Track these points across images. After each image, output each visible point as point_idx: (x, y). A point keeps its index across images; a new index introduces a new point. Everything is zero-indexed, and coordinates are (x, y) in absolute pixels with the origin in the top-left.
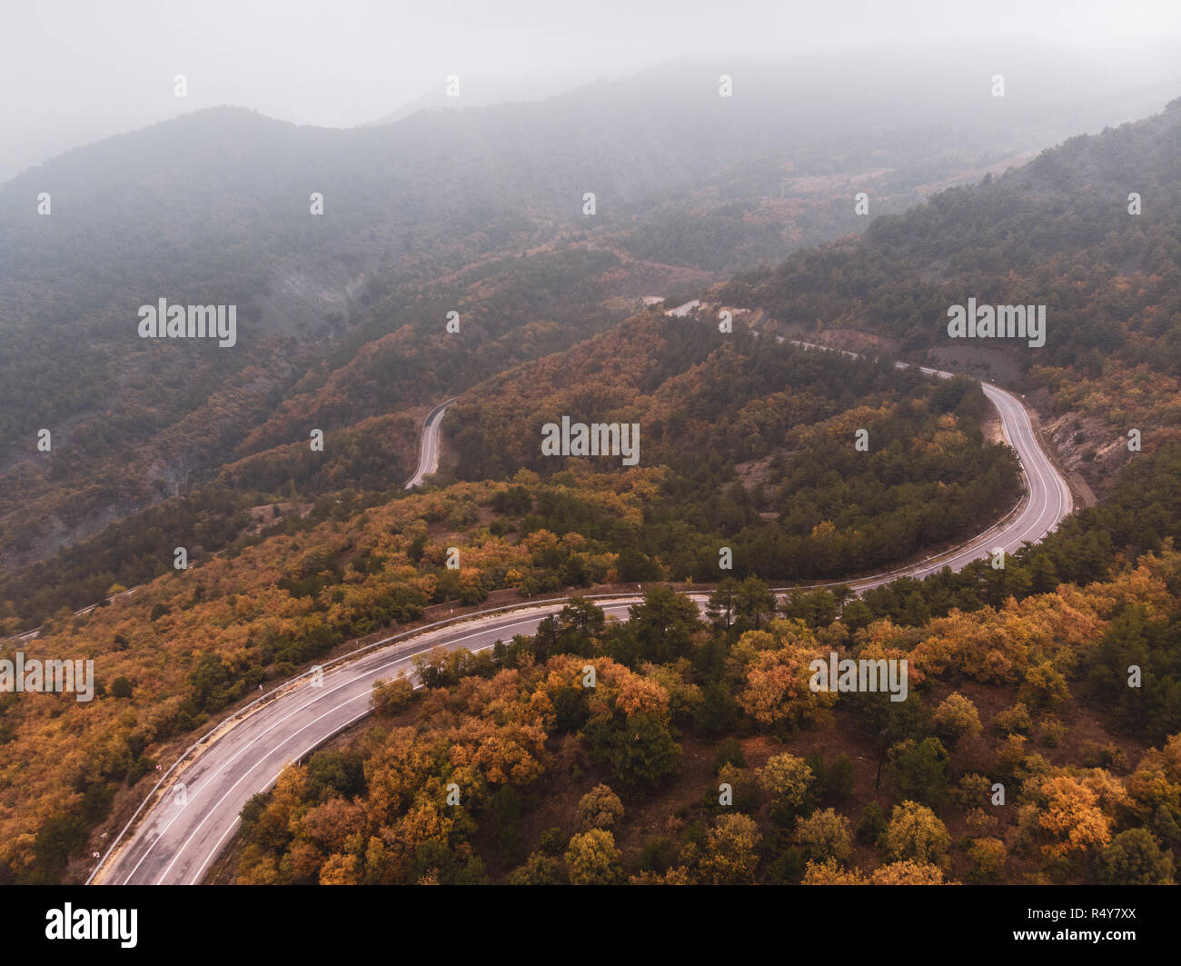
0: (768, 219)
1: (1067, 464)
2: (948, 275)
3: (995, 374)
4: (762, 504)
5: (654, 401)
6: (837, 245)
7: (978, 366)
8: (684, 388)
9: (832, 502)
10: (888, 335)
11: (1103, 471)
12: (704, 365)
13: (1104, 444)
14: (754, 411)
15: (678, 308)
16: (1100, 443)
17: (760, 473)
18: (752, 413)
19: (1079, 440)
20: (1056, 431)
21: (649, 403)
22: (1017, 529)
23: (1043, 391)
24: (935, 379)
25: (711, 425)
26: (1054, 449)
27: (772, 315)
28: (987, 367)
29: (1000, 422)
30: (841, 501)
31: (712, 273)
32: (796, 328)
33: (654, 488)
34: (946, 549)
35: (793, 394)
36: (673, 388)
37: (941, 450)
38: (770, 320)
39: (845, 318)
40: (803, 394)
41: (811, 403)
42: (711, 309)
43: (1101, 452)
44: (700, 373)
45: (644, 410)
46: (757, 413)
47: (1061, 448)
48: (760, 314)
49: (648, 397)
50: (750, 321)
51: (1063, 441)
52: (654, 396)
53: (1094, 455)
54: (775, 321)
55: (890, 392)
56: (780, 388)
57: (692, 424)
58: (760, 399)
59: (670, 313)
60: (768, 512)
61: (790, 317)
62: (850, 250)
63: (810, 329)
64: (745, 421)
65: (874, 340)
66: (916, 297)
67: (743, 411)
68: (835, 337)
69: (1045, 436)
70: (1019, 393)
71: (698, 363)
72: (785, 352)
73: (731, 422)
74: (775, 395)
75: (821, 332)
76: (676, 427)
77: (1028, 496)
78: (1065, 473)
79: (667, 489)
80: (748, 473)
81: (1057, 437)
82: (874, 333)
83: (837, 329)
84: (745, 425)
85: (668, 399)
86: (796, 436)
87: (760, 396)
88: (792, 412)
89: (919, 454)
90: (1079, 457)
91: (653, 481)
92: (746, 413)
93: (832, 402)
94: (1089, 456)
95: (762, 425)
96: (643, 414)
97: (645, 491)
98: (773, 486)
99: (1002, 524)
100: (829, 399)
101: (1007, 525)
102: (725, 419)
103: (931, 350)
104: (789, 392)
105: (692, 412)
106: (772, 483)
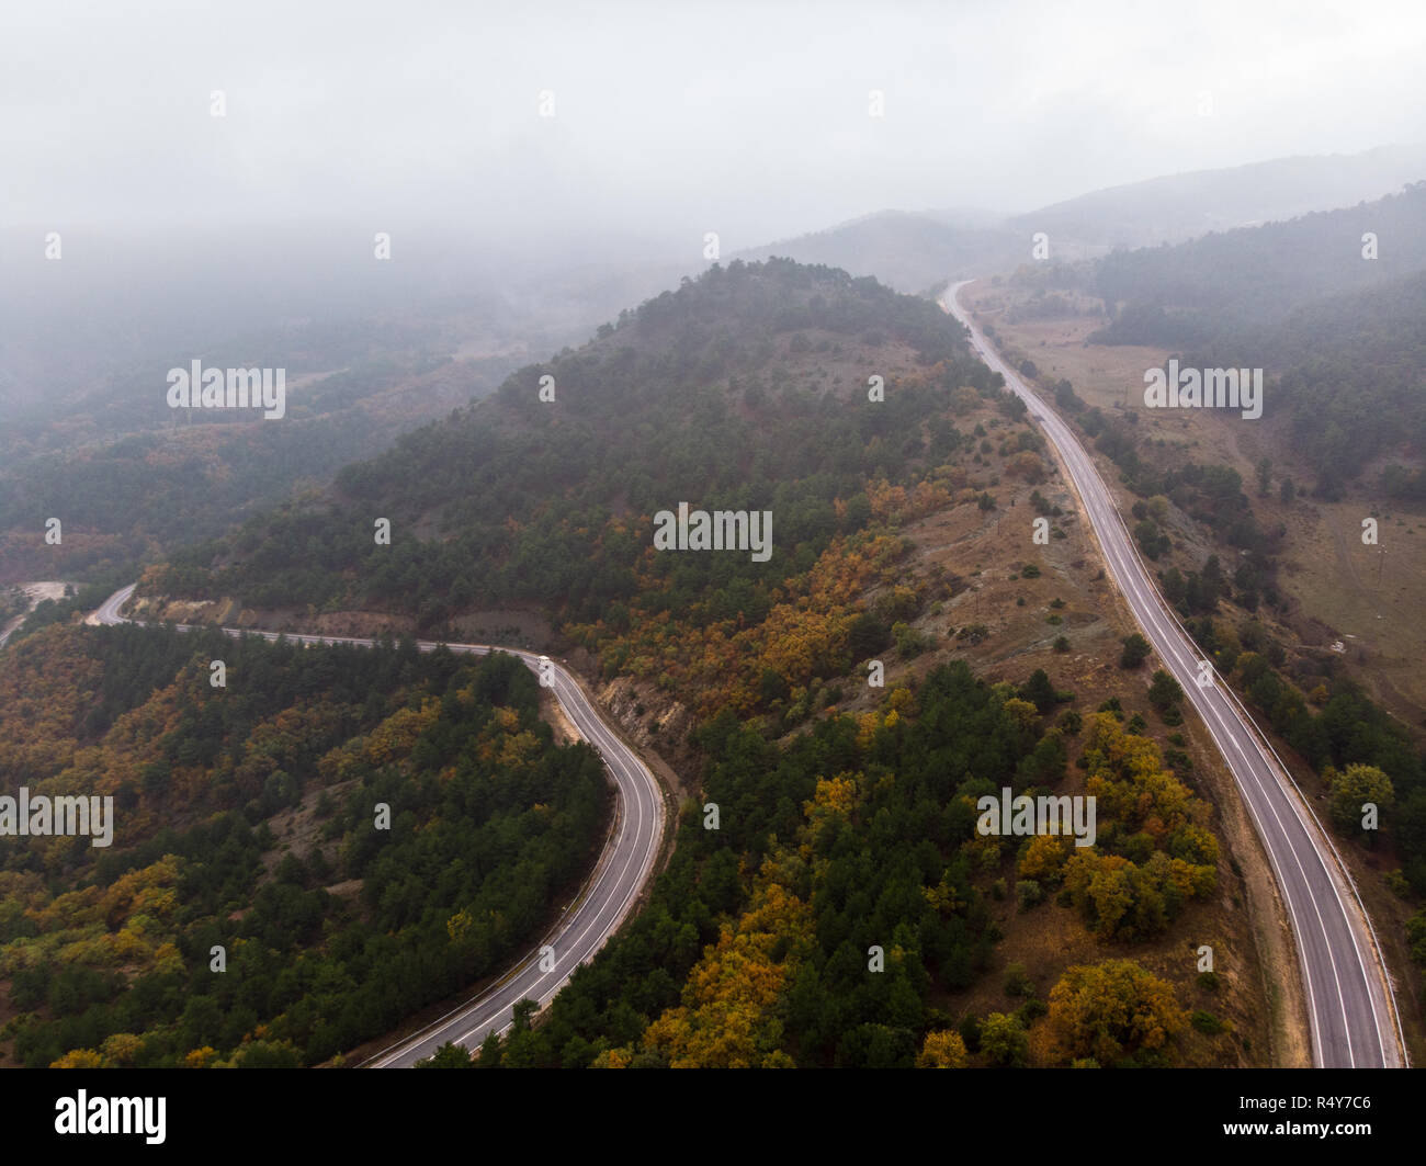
0: (181, 456)
1: (636, 740)
2: (445, 529)
3: (527, 638)
4: (327, 874)
5: (107, 753)
6: (302, 504)
7: (507, 632)
8: (152, 728)
9: (424, 857)
10: (399, 612)
11: (671, 742)
12: (171, 691)
13: (663, 713)
14: (263, 739)
15: (102, 609)
16: (659, 711)
17: (306, 829)
18: (261, 743)
19: (640, 711)
20: (613, 701)
21: (101, 759)
22: (628, 839)
23: (581, 652)
24: (470, 659)
25: (210, 772)
26: (618, 723)
27: (246, 605)
28: (517, 631)
29: (556, 701)
30: (435, 855)
31: (119, 535)
32: (280, 617)
33: (169, 896)
34: (576, 890)
35: (307, 706)
36: (134, 729)
37: (520, 761)
38: (243, 612)
39: (341, 598)
40: (321, 706)
41: (333, 713)
42: (155, 605)
43: (663, 720)
44: (169, 701)
45: (95, 771)
46: (269, 742)
47: (625, 721)
48: (228, 605)
49: (95, 750)
50: (218, 616)
51: (623, 712)
52: (106, 747)
53: (658, 725)
54: (253, 612)
55: (423, 682)
56: (287, 702)
57: (179, 776)
58: (267, 723)
59: (93, 620)
60: (337, 882)
61: (270, 604)
62: (323, 510)
63: (300, 616)
64: (257, 757)
65: (385, 620)
66: (418, 561)
67: (249, 744)
68: (335, 622)
69: (604, 709)
70: (557, 655)
71: (162, 687)
72: (283, 654)
73: (238, 762)
74: (284, 712)
75: (315, 619)
76: (158, 785)
77: (620, 792)
78: (639, 751)
79: (188, 891)
80: (291, 832)
81: (616, 708)
82: (380, 612)
83: (335, 612)
84: (259, 762)
85: (129, 746)
86: (332, 764)
87: (265, 718)
88: (313, 730)
89: (495, 769)
90: (646, 730)
91: (164, 884)
92: (255, 746)
93: (358, 707)
94: (654, 728)
95: (279, 756)
96: (97, 777)
97: (158, 903)
98: (332, 844)
99: (612, 838)
100: (353, 703)
101: (617, 836)
102: (227, 758)
103: (451, 623)
104: (301, 705)
105: (176, 757)
106: (328, 840)
